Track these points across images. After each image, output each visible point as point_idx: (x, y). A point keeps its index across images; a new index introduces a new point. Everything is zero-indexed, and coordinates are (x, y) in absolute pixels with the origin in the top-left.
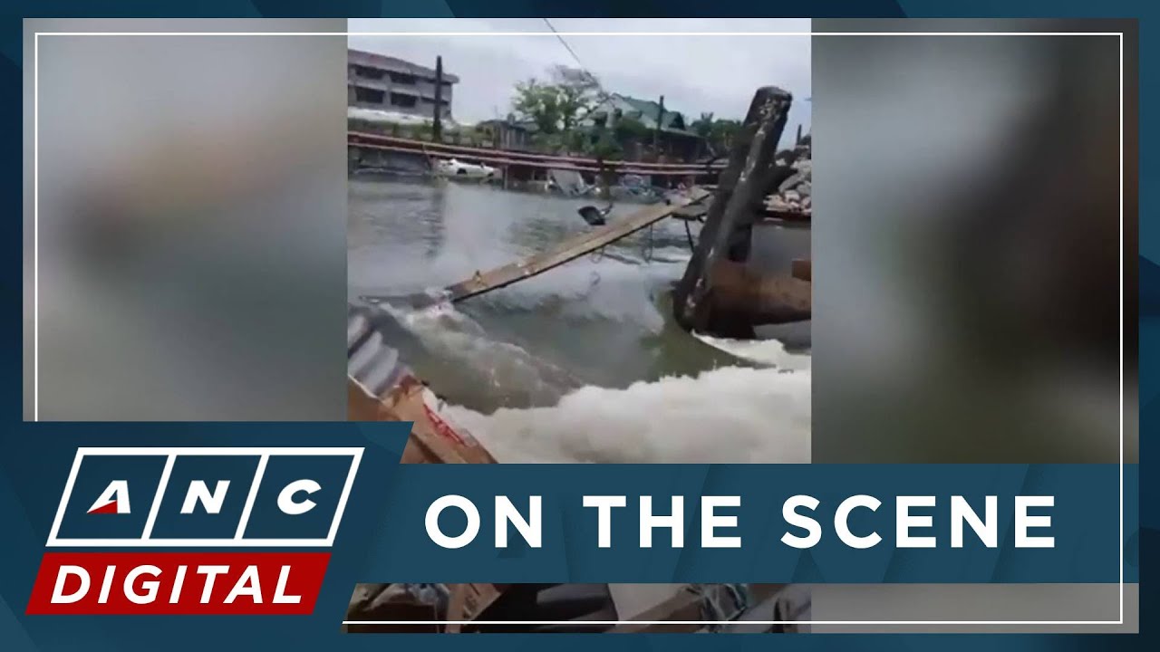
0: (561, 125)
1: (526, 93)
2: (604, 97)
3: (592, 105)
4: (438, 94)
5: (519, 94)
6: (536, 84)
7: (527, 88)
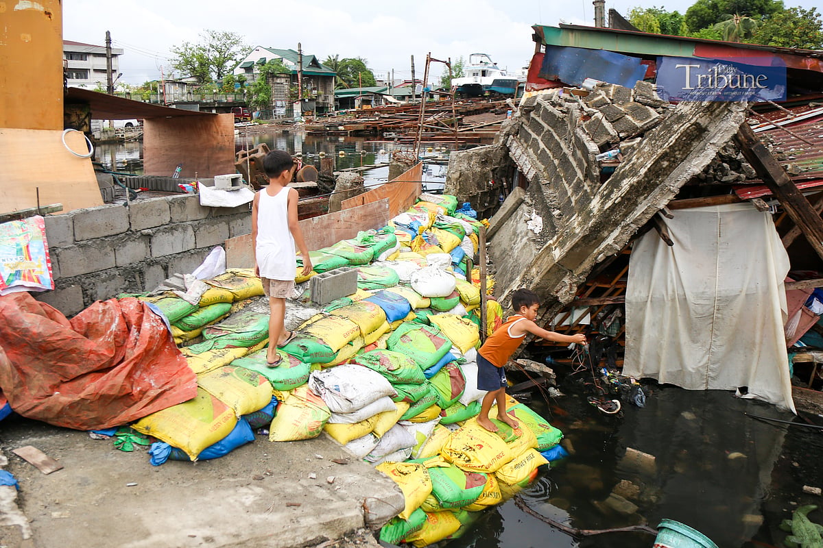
0: (214, 76)
1: (182, 55)
2: (248, 51)
3: (238, 57)
4: (109, 65)
5: (177, 56)
6: (190, 46)
7: (182, 50)
